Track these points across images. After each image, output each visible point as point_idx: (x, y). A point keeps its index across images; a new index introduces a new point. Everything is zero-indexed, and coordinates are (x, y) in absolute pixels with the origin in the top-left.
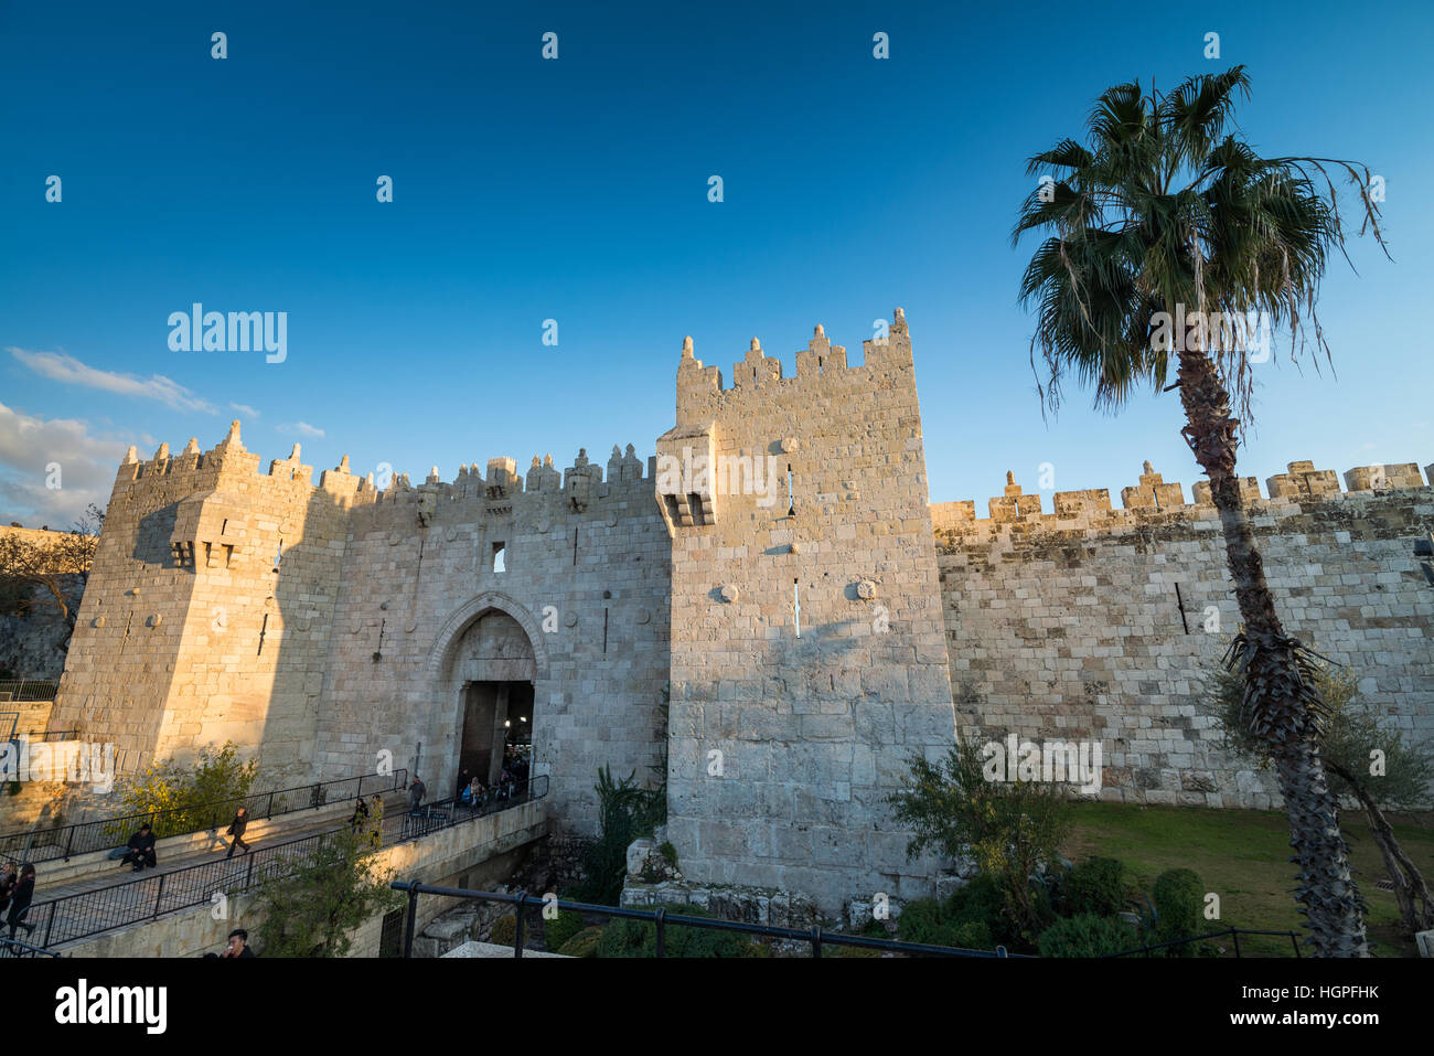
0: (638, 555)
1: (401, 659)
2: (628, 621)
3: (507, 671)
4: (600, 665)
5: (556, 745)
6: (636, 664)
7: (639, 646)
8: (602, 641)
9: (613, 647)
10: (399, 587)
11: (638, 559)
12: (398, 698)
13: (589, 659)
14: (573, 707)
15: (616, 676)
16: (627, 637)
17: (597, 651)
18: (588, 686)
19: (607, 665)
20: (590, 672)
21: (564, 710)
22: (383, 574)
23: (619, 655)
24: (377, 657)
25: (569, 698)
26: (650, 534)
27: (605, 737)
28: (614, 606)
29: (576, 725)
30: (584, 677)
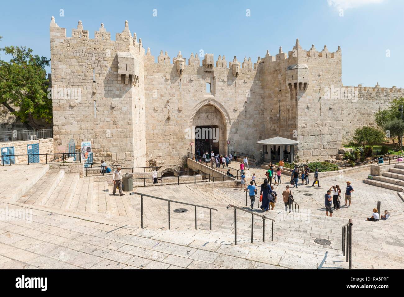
0: (254, 91)
1: (179, 119)
2: (252, 110)
3: (210, 123)
4: (245, 121)
5: (234, 142)
6: (254, 121)
7: (255, 116)
8: (245, 115)
9: (248, 116)
10: (173, 95)
11: (254, 93)
12: (179, 132)
13: (242, 119)
14: (238, 132)
15: (249, 123)
16: (252, 114)
17: (244, 117)
18: (242, 126)
19: (247, 121)
20: (242, 123)
21: (236, 133)
22: (165, 90)
23: (250, 118)
24: (168, 119)
25: (237, 130)
26: (257, 86)
27: (247, 139)
28: (248, 105)
29: (239, 136)
30: (241, 124)
